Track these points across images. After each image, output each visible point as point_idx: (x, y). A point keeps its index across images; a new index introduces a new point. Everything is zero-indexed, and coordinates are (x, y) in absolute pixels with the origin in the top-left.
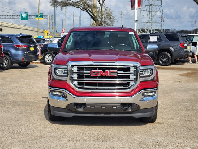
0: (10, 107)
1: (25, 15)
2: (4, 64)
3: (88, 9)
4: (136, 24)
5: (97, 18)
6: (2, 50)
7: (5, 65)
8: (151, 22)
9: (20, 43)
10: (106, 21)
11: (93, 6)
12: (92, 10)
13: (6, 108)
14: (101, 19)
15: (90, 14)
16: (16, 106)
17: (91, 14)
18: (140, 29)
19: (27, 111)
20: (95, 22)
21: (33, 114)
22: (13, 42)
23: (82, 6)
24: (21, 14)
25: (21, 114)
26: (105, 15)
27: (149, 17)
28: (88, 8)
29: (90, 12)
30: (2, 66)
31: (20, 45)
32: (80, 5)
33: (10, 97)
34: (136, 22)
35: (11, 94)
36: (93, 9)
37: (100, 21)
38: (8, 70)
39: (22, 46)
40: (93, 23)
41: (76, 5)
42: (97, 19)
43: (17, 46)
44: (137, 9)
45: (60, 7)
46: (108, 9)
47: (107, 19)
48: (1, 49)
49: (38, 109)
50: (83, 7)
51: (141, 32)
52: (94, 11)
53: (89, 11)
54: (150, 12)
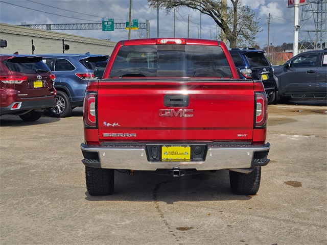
0: (45, 202)
1: (110, 23)
2: (59, 107)
3: (213, 11)
4: (296, 33)
5: (228, 25)
6: (52, 84)
7: (60, 110)
8: (320, 31)
9: (87, 70)
10: (243, 30)
11: (220, 5)
12: (218, 12)
13: (36, 206)
14: (235, 27)
15: (215, 18)
16: (57, 199)
17: (217, 18)
18: (302, 42)
19: (77, 214)
20: (224, 32)
21: (86, 222)
22: (74, 68)
23: (202, 5)
24: (103, 22)
25: (61, 221)
26: (242, 20)
27: (316, 21)
28: (212, 8)
29: (215, 16)
30: (54, 111)
31: (86, 74)
32: (199, 4)
33: (52, 176)
34: (297, 29)
35: (55, 171)
36: (220, 11)
37: (232, 31)
38: (66, 118)
39: (89, 75)
40: (220, 33)
41: (192, 4)
42: (228, 27)
43: (81, 75)
44: (298, 7)
45: (165, 8)
46: (246, 9)
47: (244, 27)
48: (52, 82)
49: (99, 208)
50: (203, 7)
51: (302, 48)
52: (222, 13)
53: (213, 14)
54: (318, 13)
